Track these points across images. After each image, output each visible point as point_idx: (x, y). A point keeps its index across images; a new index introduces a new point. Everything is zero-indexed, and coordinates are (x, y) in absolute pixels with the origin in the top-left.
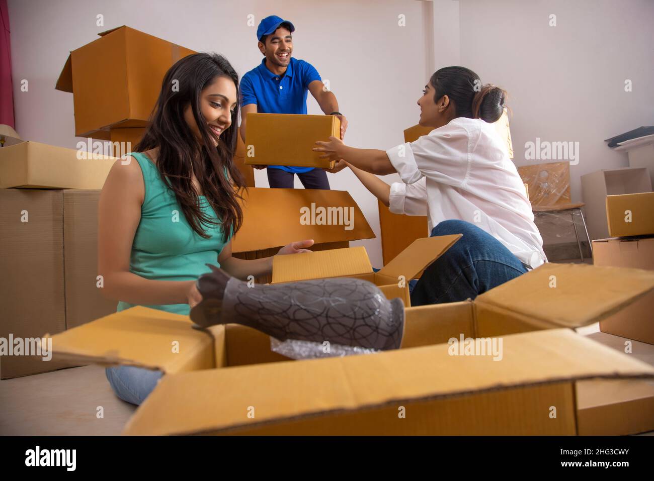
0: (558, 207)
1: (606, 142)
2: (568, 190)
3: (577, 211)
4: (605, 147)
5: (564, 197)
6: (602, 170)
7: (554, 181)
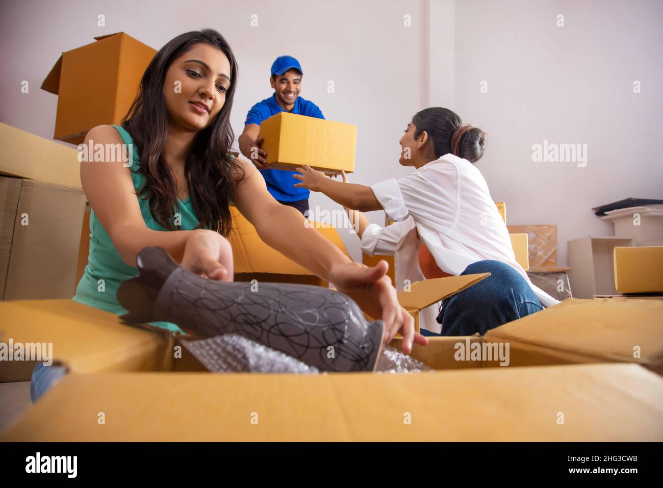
0: (544, 269)
1: (593, 210)
2: (554, 253)
3: (563, 275)
4: (593, 214)
5: (550, 260)
6: (589, 237)
7: (541, 243)
